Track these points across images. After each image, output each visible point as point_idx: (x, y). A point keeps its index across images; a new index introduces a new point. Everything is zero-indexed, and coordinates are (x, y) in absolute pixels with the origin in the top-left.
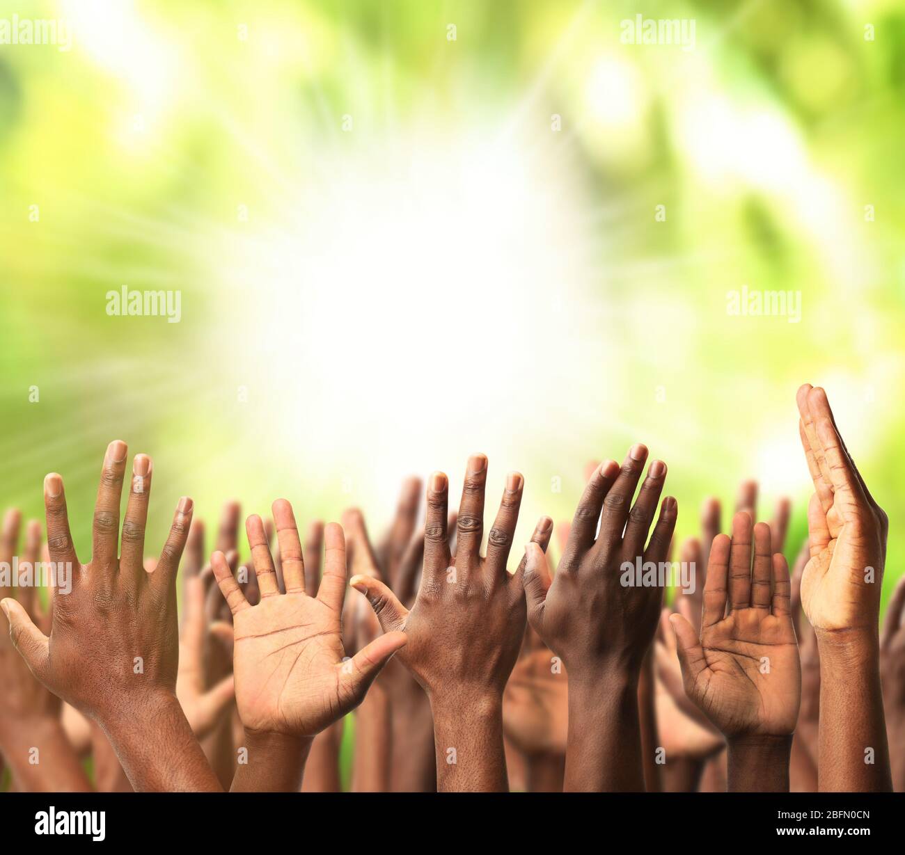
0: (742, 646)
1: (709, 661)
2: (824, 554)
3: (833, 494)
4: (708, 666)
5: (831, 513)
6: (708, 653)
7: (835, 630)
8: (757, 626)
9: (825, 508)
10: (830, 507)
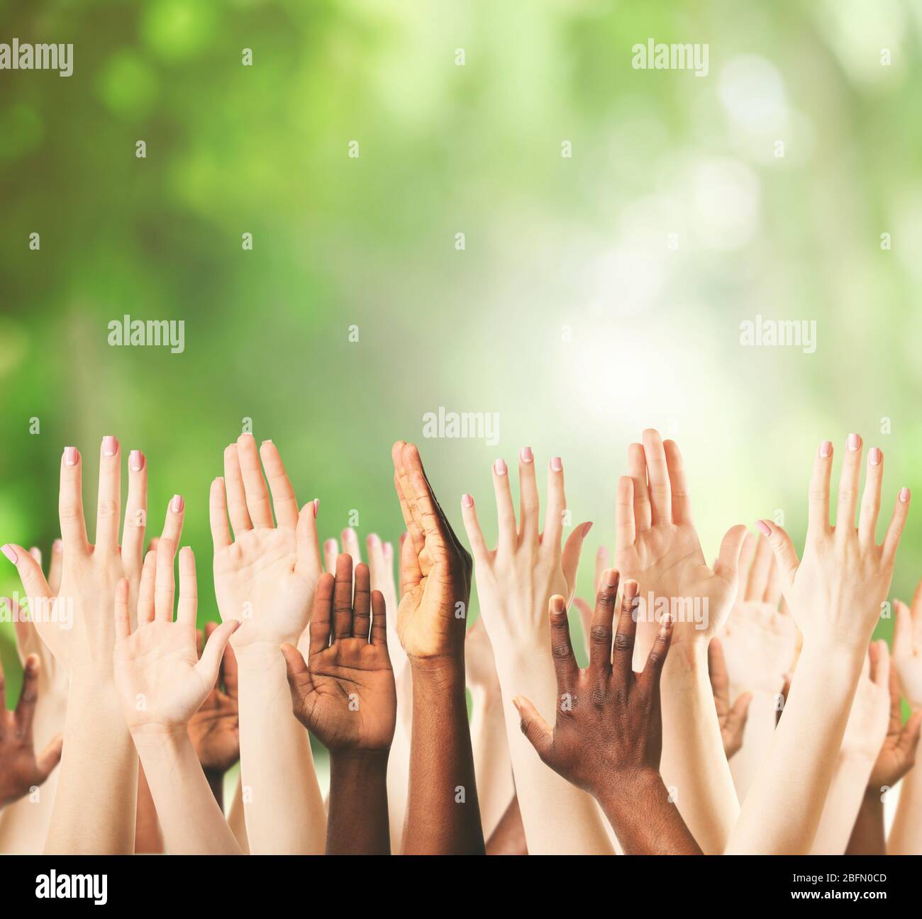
0: (345, 672)
1: (316, 684)
2: (416, 590)
3: (424, 537)
4: (314, 688)
5: (423, 554)
6: (315, 677)
7: (426, 657)
8: (357, 654)
9: (418, 550)
10: (422, 548)
